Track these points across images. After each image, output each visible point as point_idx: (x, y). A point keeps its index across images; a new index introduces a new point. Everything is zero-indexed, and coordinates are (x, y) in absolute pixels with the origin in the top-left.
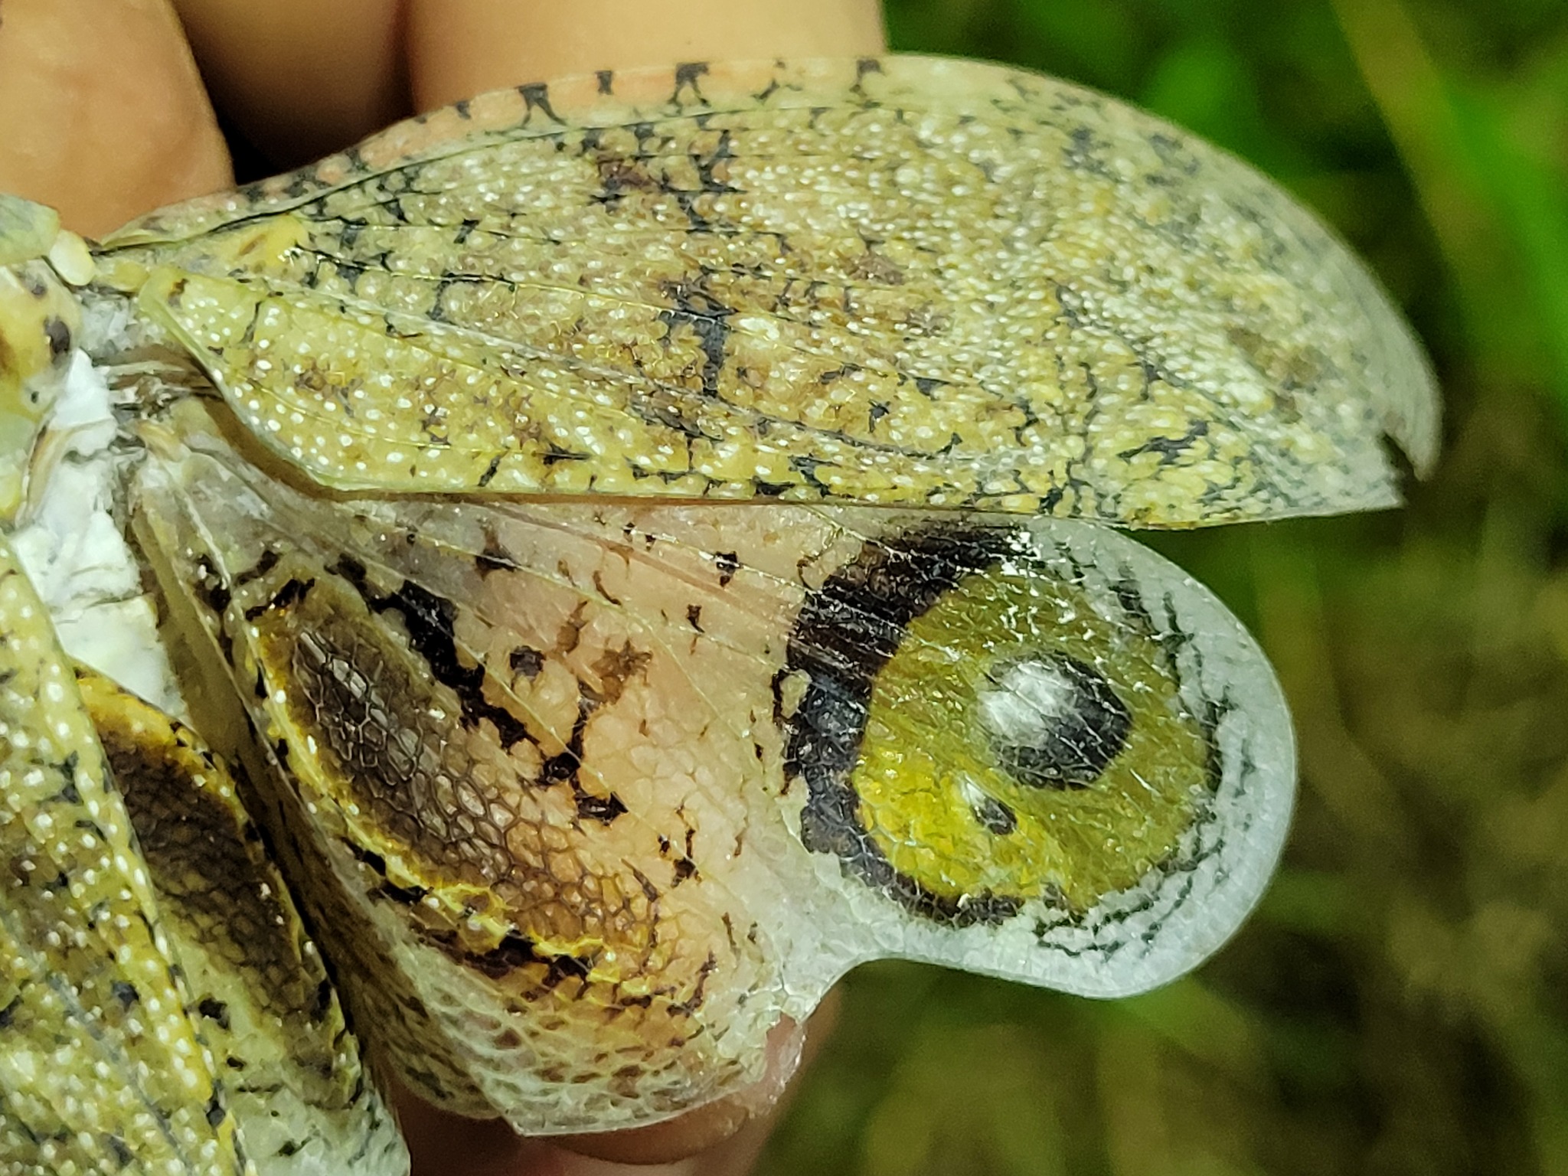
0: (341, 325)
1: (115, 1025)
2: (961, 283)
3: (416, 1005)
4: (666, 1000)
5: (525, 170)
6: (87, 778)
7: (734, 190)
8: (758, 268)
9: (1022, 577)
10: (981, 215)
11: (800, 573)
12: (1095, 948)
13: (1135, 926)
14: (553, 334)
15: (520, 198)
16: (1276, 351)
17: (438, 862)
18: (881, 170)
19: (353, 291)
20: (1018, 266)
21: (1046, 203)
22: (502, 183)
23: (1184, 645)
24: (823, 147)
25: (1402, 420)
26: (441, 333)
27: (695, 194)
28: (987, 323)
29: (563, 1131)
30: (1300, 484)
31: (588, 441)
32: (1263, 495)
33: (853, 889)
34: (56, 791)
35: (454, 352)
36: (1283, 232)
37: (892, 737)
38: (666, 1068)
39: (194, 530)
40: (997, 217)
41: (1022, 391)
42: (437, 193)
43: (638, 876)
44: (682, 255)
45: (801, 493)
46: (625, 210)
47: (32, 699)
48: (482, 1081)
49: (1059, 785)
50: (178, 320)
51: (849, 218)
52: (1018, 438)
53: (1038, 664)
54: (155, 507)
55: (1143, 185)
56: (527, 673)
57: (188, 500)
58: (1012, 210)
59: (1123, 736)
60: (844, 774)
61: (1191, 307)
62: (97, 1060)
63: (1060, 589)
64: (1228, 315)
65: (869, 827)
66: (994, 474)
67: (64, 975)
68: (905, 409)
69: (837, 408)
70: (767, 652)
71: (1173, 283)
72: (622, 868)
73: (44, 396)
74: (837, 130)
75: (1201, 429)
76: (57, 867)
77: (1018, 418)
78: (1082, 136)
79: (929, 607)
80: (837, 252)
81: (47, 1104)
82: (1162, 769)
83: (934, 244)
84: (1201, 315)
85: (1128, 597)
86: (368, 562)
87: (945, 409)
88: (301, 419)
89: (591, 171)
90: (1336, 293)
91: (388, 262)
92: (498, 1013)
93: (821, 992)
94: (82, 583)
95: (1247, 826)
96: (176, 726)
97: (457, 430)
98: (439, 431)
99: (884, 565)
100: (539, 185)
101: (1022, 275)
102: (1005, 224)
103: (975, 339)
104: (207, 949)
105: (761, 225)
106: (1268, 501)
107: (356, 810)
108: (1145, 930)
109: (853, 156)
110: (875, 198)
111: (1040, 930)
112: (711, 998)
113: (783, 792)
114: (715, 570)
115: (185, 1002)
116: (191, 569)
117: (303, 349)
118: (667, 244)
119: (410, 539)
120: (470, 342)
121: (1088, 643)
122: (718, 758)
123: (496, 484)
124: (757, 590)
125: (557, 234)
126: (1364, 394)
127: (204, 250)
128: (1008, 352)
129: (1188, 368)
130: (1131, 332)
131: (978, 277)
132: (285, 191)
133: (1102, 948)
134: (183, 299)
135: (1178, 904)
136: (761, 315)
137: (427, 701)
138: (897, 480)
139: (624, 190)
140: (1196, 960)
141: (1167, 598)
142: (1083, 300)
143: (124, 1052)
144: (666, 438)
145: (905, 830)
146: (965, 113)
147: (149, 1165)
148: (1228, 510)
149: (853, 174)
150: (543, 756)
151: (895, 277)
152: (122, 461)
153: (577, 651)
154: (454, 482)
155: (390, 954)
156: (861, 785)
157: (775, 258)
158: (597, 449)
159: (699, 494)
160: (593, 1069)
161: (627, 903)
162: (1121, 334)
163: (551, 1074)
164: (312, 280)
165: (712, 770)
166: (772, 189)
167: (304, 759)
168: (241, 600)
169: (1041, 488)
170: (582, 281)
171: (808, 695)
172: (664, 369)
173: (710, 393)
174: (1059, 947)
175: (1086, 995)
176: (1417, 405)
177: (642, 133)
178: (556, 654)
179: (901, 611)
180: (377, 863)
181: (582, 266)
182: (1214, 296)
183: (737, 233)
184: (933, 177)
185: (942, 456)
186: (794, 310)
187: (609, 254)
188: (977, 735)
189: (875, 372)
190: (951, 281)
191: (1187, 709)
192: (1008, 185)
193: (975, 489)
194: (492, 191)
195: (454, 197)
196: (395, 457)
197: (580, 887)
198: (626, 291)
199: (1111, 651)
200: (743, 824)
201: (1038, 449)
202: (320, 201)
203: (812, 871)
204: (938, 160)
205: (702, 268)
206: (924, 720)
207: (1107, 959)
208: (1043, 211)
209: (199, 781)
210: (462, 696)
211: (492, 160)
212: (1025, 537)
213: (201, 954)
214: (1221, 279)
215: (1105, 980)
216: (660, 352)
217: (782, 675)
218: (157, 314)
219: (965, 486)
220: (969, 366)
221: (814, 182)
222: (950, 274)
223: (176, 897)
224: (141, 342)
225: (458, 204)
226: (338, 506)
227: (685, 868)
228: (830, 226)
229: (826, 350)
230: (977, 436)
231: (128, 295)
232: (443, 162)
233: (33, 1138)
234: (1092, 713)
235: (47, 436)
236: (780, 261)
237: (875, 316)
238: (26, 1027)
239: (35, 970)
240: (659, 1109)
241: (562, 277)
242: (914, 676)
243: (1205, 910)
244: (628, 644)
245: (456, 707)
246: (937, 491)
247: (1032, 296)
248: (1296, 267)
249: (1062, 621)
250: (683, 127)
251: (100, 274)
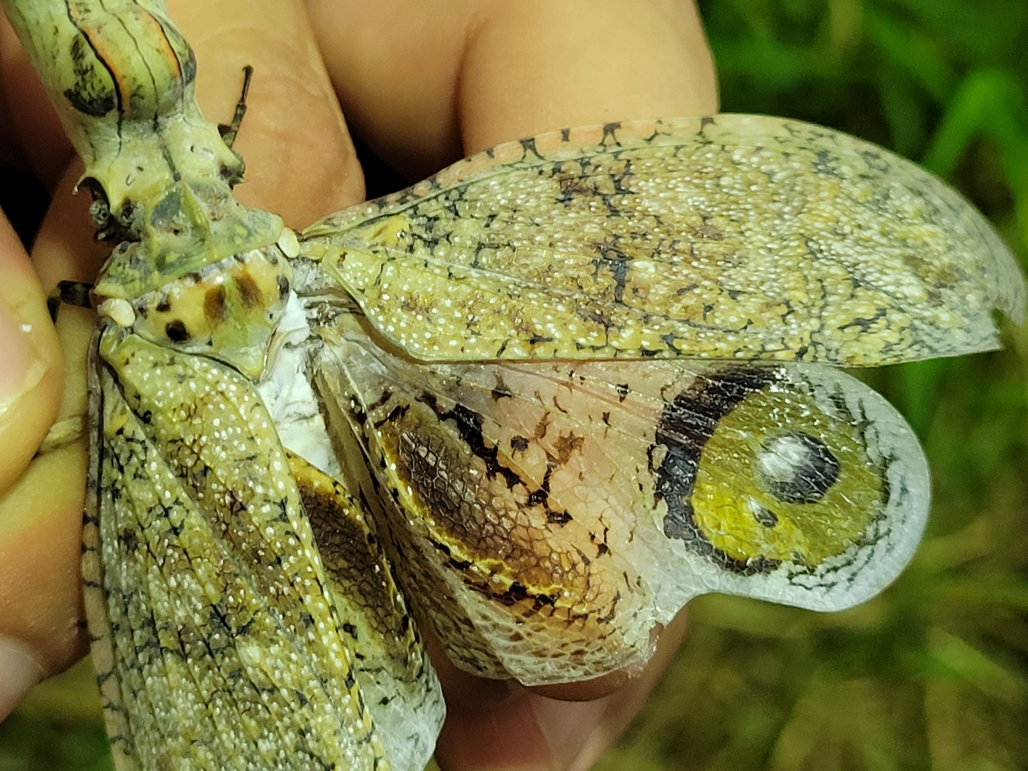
0: (425, 274)
1: (301, 635)
2: (754, 239)
3: (468, 622)
4: (597, 615)
5: (521, 186)
6: (292, 510)
7: (632, 193)
8: (645, 235)
9: (781, 393)
10: (766, 201)
11: (662, 394)
12: (821, 585)
13: (843, 574)
14: (536, 273)
15: (519, 202)
16: (931, 267)
17: (477, 549)
18: (712, 179)
19: (432, 254)
20: (785, 228)
21: (802, 193)
22: (510, 193)
23: (869, 427)
24: (681, 167)
25: (1006, 302)
26: (478, 275)
27: (612, 196)
28: (768, 259)
29: (546, 682)
30: (939, 340)
31: (553, 331)
32: (916, 347)
33: (692, 557)
34: (276, 516)
35: (483, 286)
36: (937, 202)
37: (710, 479)
38: (598, 650)
39: (348, 382)
40: (774, 201)
41: (786, 295)
42: (476, 200)
43: (579, 552)
44: (603, 229)
45: (666, 354)
46: (574, 206)
47: (265, 469)
48: (503, 659)
49: (802, 501)
50: (342, 275)
51: (694, 206)
52: (784, 321)
53: (789, 438)
54: (328, 371)
55: (857, 180)
56: (520, 449)
57: (345, 367)
58: (783, 197)
59: (836, 476)
60: (686, 498)
61: (882, 245)
62: (291, 652)
63: (801, 399)
64: (904, 249)
65: (700, 525)
66: (771, 340)
67: (276, 609)
68: (722, 307)
69: (686, 308)
70: (645, 435)
71: (873, 234)
72: (571, 548)
73: (276, 316)
74: (689, 157)
75: (882, 313)
76: (275, 554)
77: (784, 310)
78: (823, 155)
79: (731, 410)
80: (687, 224)
81: (266, 674)
82: (856, 492)
83: (740, 218)
84: (888, 250)
85: (839, 403)
86: (437, 395)
87: (744, 306)
88: (405, 325)
89: (556, 185)
90: (969, 234)
91: (450, 238)
92: (511, 624)
93: (676, 610)
94: (291, 410)
95: (903, 522)
96: (335, 484)
97: (485, 328)
98: (476, 329)
99: (707, 389)
100: (529, 194)
101: (787, 233)
102: (779, 205)
103: (761, 268)
104: (348, 598)
105: (647, 210)
106: (918, 351)
107: (433, 523)
108: (849, 576)
109: (697, 171)
110: (708, 194)
111: (791, 576)
112: (619, 614)
113: (654, 508)
114: (616, 394)
115: (338, 624)
116: (347, 403)
117: (406, 288)
118: (596, 223)
119: (458, 383)
120: (493, 280)
121: (817, 427)
122: (620, 491)
123: (505, 355)
124: (638, 403)
125: (538, 220)
126: (984, 288)
127: (356, 235)
128: (778, 274)
129: (879, 279)
130: (847, 261)
131: (763, 235)
132: (398, 201)
133: (825, 585)
134: (344, 263)
135: (867, 562)
136: (645, 260)
137: (469, 466)
138: (718, 345)
139: (574, 195)
140: (876, 591)
141: (860, 402)
142: (820, 245)
143: (305, 649)
144: (595, 327)
145: (718, 526)
146: (759, 145)
147: (315, 706)
148: (895, 356)
149: (696, 181)
150: (529, 491)
151: (718, 236)
152: (311, 347)
153: (545, 437)
154: (483, 354)
155: (454, 596)
156: (695, 504)
157: (653, 229)
158: (557, 335)
159: (612, 357)
160: (560, 651)
161: (574, 566)
162: (841, 262)
163: (540, 654)
164: (411, 249)
165: (616, 497)
166: (653, 192)
167: (407, 498)
168: (372, 418)
169: (796, 346)
170: (551, 245)
171: (666, 457)
172: (594, 289)
173: (618, 301)
174: (801, 585)
175: (817, 609)
176: (1016, 294)
177: (584, 164)
178: (535, 439)
179: (717, 413)
180: (446, 550)
181: (550, 237)
182: (896, 239)
183: (634, 216)
184: (740, 181)
185: (742, 332)
186: (663, 256)
187: (565, 230)
188: (757, 476)
189: (706, 287)
190: (749, 237)
191: (871, 461)
192: (782, 184)
193: (760, 349)
194: (504, 198)
195: (485, 203)
196: (453, 343)
197: (549, 558)
198: (574, 250)
199: (830, 431)
200: (634, 525)
201: (794, 326)
202: (415, 207)
203: (670, 549)
204: (743, 172)
205: (615, 235)
206: (729, 469)
207: (828, 591)
208: (801, 197)
209: (346, 512)
210: (487, 462)
211: (505, 181)
212: (783, 371)
213: (345, 600)
214: (900, 229)
215: (827, 602)
216: (592, 281)
217: (653, 447)
218: (331, 272)
219: (755, 347)
220: (757, 283)
221: (676, 187)
222: (748, 234)
223: (334, 571)
224: (323, 286)
225: (486, 206)
226: (421, 367)
227: (603, 549)
228: (684, 210)
229: (680, 277)
230: (761, 320)
231: (317, 262)
232: (479, 184)
233: (258, 691)
234: (819, 464)
235: (276, 336)
236: (656, 230)
237: (706, 258)
238: (256, 634)
239: (262, 605)
240: (597, 671)
241: (540, 243)
242: (723, 446)
243: (881, 565)
244: (571, 433)
245: (484, 468)
246: (739, 350)
247: (792, 244)
248: (944, 220)
249: (802, 415)
250: (606, 159)
251: (302, 252)
